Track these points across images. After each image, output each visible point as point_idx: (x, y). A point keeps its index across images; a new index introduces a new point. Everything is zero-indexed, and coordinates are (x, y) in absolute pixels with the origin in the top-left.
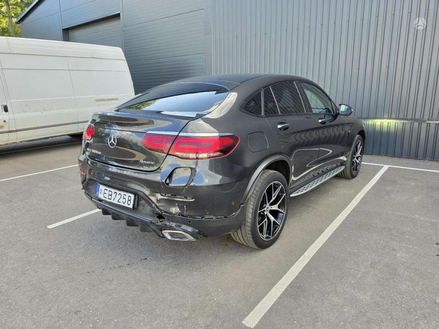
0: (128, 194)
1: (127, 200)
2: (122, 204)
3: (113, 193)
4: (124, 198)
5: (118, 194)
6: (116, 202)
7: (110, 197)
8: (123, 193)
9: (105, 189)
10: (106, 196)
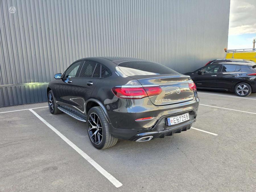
0: (185, 114)
1: (186, 117)
2: (185, 121)
3: (179, 118)
4: (184, 117)
5: (181, 117)
6: (182, 121)
7: (178, 121)
8: (183, 115)
9: (174, 119)
10: (176, 121)
